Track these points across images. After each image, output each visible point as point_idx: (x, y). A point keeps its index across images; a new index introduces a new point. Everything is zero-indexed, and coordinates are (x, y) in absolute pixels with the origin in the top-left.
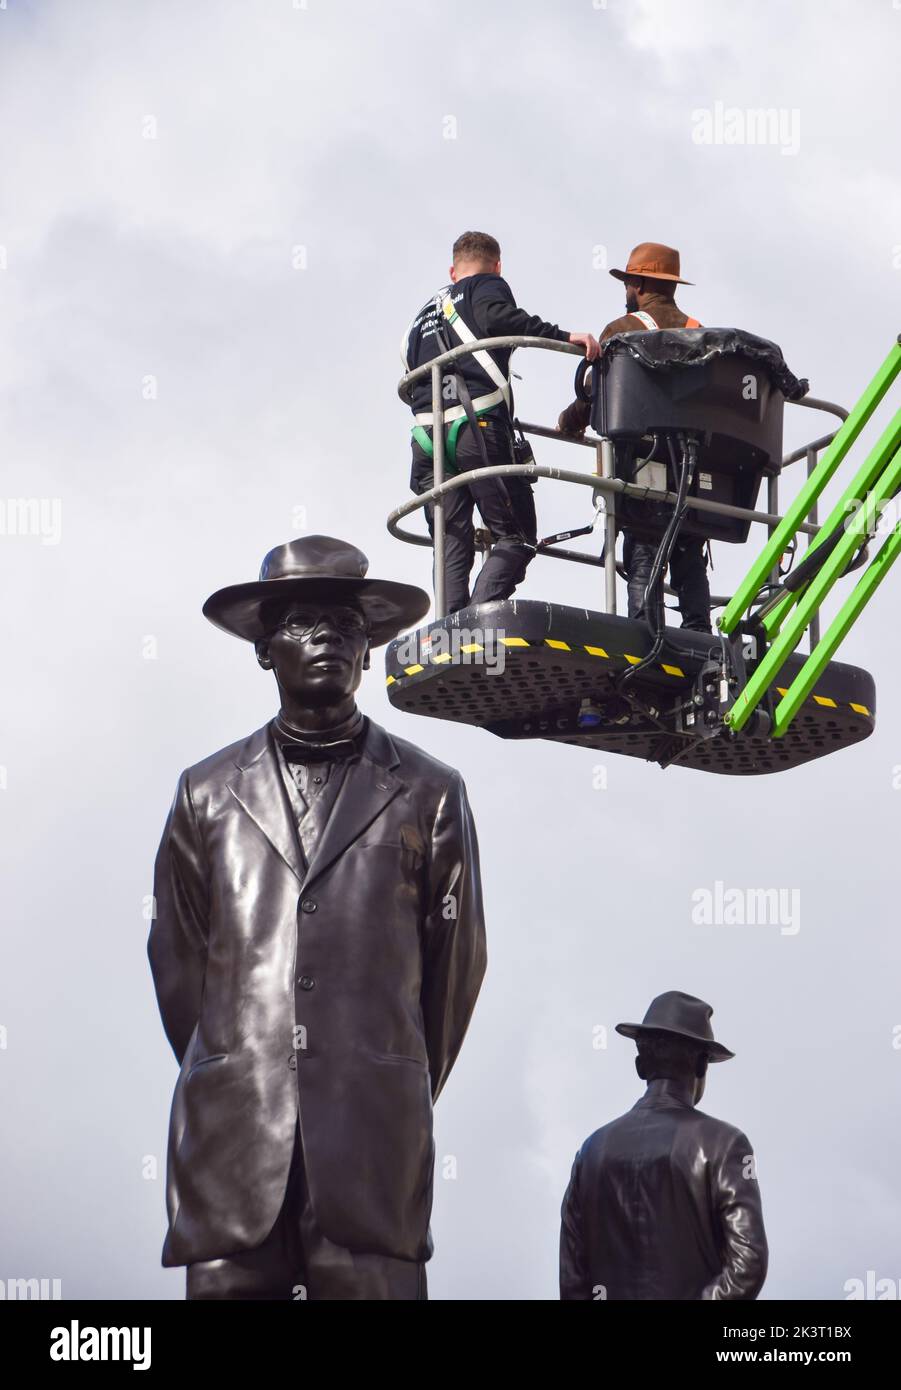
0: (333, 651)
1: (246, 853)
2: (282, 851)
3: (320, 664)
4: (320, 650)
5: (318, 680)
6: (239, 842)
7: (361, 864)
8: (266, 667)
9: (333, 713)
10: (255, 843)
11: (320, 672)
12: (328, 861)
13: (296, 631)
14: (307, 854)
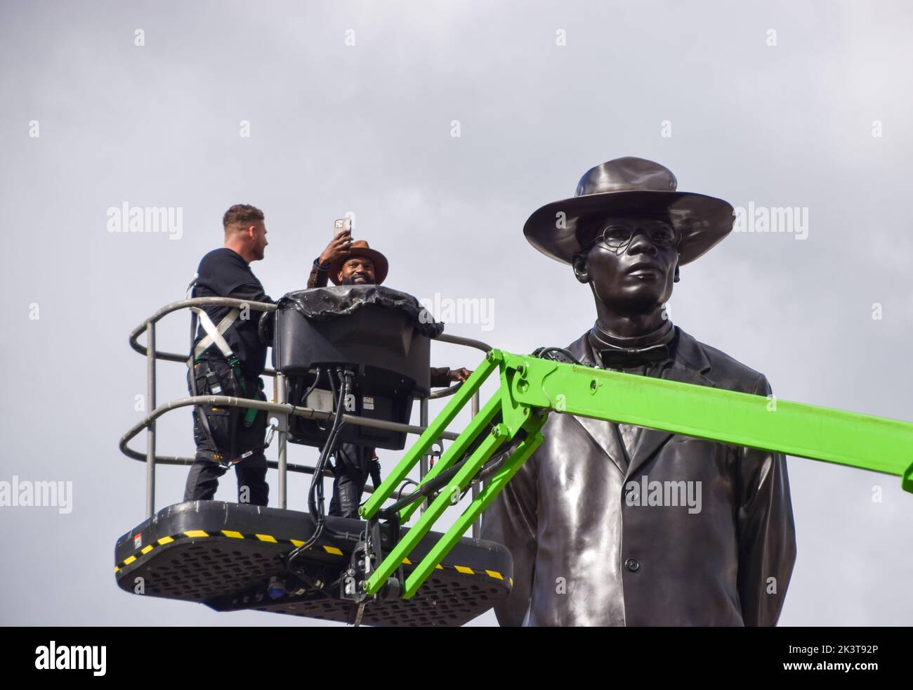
0: (648, 260)
1: (570, 449)
2: (604, 446)
3: (636, 273)
4: (636, 259)
5: (633, 289)
6: (563, 440)
7: (678, 456)
8: (583, 281)
9: (648, 320)
10: (578, 440)
11: (636, 280)
12: (646, 455)
13: (612, 244)
14: (627, 449)
